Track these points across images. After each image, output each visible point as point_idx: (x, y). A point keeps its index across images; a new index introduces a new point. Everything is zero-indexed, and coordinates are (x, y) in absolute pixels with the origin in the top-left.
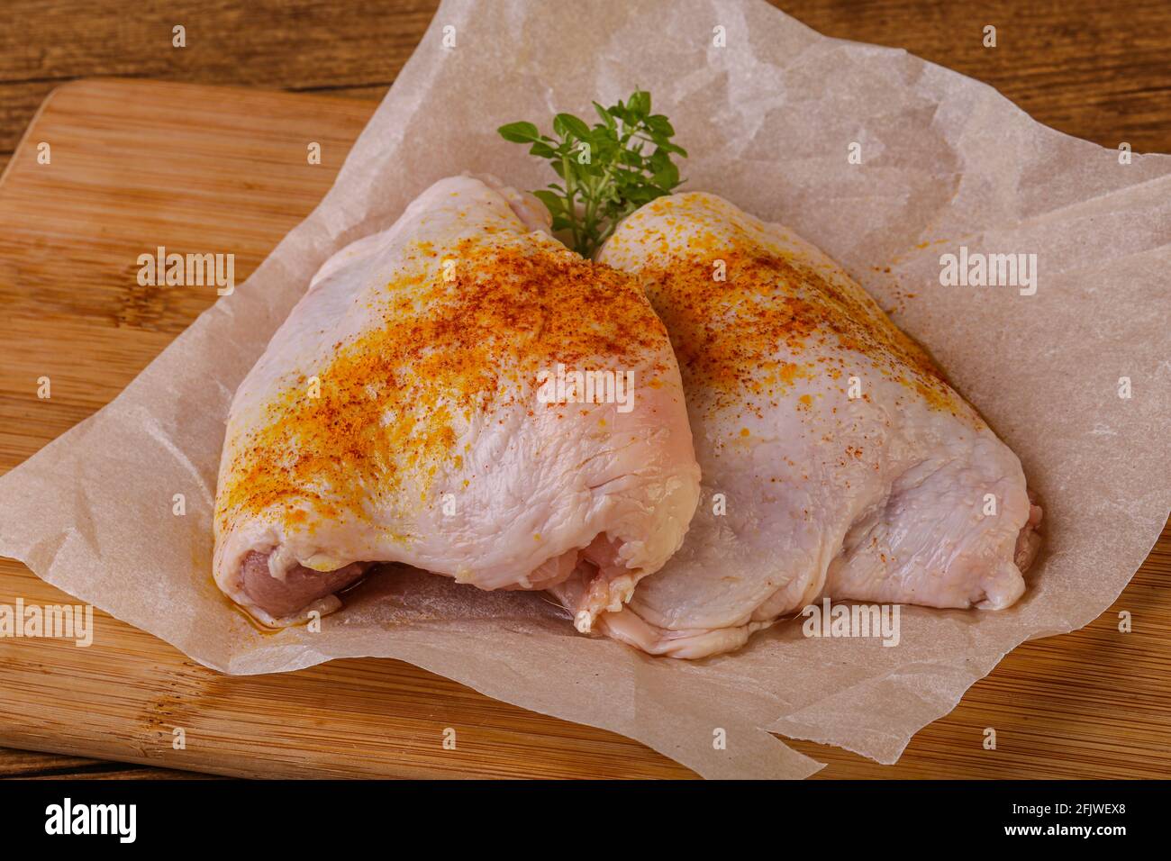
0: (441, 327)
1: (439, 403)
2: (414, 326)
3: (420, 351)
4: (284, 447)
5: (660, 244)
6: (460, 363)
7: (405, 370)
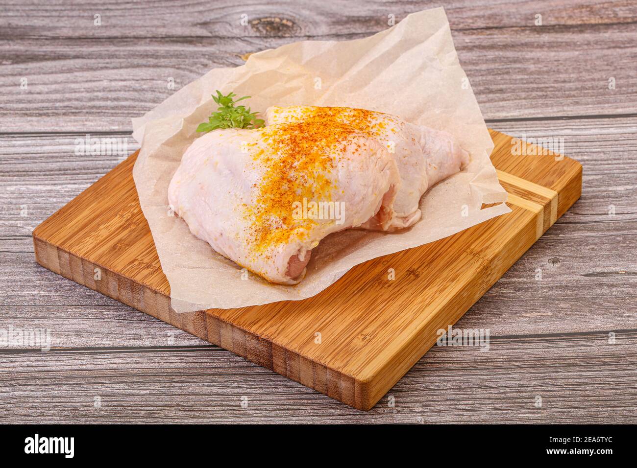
0: (293, 156)
1: (316, 175)
2: (281, 162)
3: (293, 166)
4: (269, 223)
5: (293, 118)
6: (311, 160)
7: (292, 174)
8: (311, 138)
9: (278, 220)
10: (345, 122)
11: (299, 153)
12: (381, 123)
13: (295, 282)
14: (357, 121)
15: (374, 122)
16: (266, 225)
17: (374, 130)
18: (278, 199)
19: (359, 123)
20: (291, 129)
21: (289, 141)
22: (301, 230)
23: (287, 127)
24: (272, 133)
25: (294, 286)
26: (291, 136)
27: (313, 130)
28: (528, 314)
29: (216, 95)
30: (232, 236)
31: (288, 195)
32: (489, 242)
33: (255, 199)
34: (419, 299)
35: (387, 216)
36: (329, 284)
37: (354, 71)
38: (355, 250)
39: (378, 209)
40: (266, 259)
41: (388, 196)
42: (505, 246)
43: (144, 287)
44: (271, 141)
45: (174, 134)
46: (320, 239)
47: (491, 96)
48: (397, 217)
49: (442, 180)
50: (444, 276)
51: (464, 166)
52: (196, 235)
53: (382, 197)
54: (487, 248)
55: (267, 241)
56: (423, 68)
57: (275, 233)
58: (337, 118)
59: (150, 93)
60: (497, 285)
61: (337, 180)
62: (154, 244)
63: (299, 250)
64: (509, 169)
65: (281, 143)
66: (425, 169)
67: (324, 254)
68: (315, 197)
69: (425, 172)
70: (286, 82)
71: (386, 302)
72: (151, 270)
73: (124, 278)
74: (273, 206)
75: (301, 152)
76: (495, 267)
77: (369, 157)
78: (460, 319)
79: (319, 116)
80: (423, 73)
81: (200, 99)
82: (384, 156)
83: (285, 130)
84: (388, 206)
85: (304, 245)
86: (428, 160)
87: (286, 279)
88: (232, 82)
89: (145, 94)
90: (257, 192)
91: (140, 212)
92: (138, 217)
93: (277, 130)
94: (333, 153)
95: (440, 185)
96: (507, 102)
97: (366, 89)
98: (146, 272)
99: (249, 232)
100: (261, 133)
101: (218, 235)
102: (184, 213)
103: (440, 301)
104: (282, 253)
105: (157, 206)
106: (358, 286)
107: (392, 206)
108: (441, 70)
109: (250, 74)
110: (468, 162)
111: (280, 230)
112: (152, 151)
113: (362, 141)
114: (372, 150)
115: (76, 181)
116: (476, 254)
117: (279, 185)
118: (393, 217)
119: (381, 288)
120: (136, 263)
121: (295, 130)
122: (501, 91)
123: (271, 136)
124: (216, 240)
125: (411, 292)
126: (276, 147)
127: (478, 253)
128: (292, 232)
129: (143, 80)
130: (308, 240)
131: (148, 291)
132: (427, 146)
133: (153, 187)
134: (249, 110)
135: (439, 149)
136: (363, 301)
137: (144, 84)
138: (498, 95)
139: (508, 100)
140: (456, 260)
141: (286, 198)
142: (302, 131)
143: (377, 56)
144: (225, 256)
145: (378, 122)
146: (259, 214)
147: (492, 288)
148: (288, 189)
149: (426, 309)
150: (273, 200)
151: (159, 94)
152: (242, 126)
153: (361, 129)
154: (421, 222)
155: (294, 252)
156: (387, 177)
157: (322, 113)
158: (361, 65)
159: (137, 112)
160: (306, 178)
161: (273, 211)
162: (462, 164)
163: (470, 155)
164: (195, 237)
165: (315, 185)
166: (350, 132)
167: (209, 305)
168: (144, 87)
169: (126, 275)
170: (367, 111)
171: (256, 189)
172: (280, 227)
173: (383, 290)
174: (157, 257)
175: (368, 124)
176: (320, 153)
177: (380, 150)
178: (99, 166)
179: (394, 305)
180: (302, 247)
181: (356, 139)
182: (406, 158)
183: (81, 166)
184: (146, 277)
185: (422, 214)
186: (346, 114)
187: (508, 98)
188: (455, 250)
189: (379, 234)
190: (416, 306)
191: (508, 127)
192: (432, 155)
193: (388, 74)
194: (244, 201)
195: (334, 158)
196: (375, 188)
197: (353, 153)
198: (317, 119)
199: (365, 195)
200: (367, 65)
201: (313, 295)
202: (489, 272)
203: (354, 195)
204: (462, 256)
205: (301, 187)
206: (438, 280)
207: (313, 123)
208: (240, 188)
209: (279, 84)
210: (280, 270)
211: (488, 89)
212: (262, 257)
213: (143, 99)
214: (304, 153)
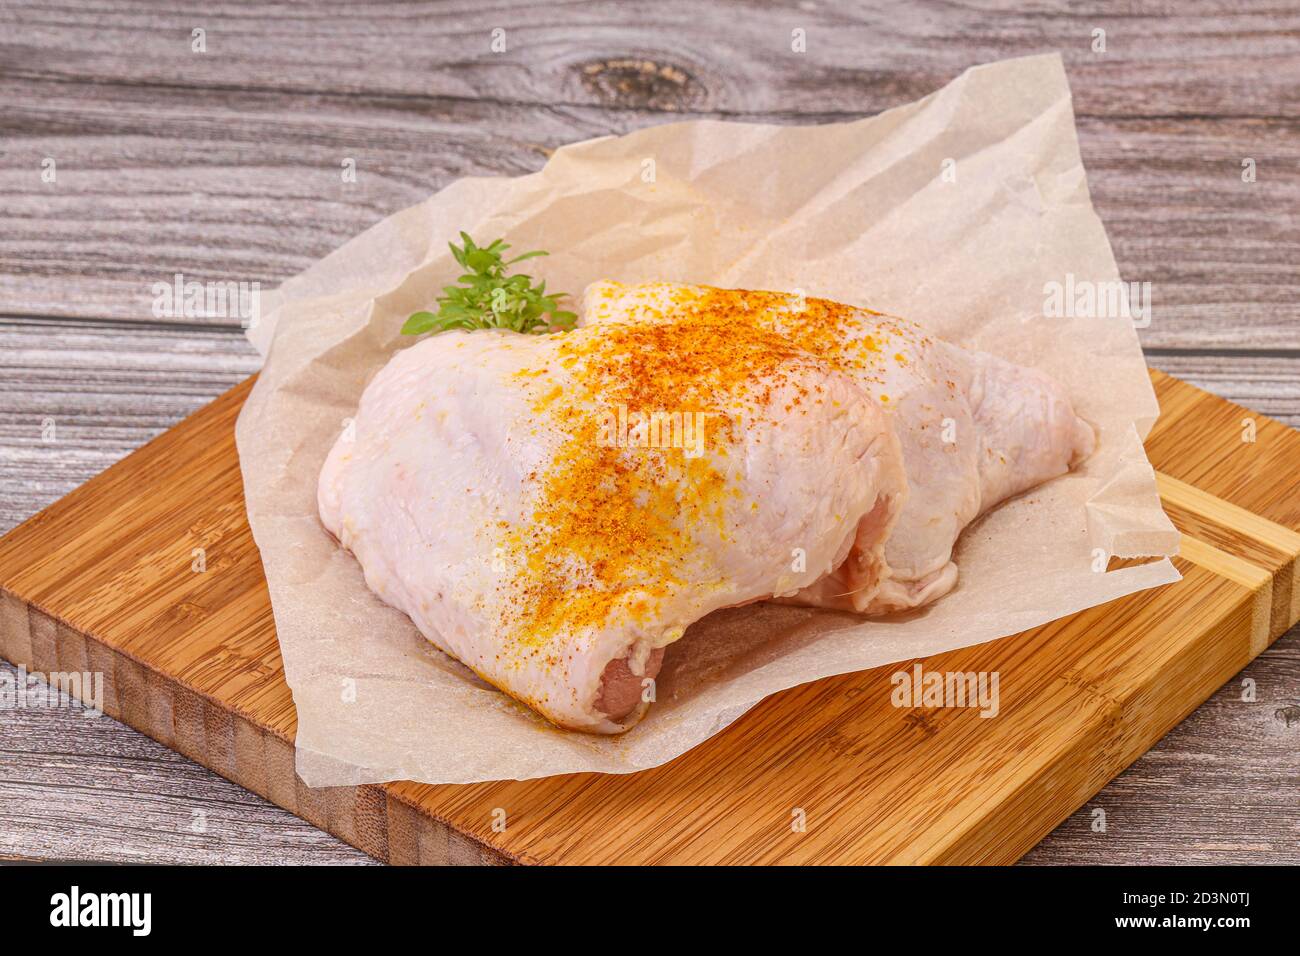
8: (684, 365)
9: (584, 566)
10: (779, 328)
11: (649, 400)
12: (869, 338)
13: (618, 728)
14: (810, 329)
15: (851, 334)
16: (553, 578)
17: (851, 355)
18: (587, 515)
19: (814, 334)
20: (637, 339)
21: (628, 371)
22: (641, 595)
23: (626, 333)
24: (585, 347)
25: (615, 737)
26: (635, 357)
27: (691, 345)
28: (1211, 846)
29: (460, 244)
30: (468, 601)
31: (613, 505)
32: (1124, 657)
33: (530, 510)
34: (931, 789)
35: (866, 575)
36: (702, 737)
37: (820, 205)
38: (778, 656)
39: (844, 556)
40: (546, 665)
41: (873, 522)
42: (1165, 669)
43: (235, 716)
44: (581, 366)
45: (348, 336)
46: (687, 622)
47: (1173, 288)
48: (892, 578)
49: (1021, 493)
50: (1000, 736)
51: (1079, 461)
52: (380, 592)
53: (854, 523)
54: (1117, 670)
55: (552, 620)
56: (996, 205)
57: (575, 601)
58: (759, 320)
59: (307, 231)
60: (1137, 767)
61: (741, 476)
62: (270, 612)
63: (631, 648)
64: (1196, 474)
65: (606, 373)
66: (976, 463)
67: (699, 660)
68: (684, 514)
69: (975, 470)
70: (646, 222)
71: (844, 793)
72: (260, 675)
73: (189, 691)
74: (573, 532)
75: (656, 398)
76: (1134, 721)
77: (829, 420)
78: (1035, 848)
79: (714, 310)
80: (995, 219)
81: (423, 254)
82: (867, 422)
83: (620, 341)
84: (870, 549)
85: (644, 634)
86: (985, 439)
87: (595, 719)
88: (505, 214)
89: (293, 234)
90: (536, 494)
91: (246, 528)
92: (239, 541)
93: (598, 339)
94: (738, 405)
95: (1013, 504)
96: (1213, 306)
97: (848, 250)
98: (244, 679)
99: (509, 593)
100: (558, 344)
101: (431, 596)
102: (355, 537)
103: (982, 798)
104: (587, 652)
105: (291, 515)
106: (778, 746)
107: (880, 550)
108: (1041, 214)
109: (553, 197)
110: (1089, 450)
111: (588, 592)
112: (288, 377)
113: (813, 379)
114: (835, 404)
115: (96, 443)
116: (1089, 684)
117: (594, 478)
118: (881, 578)
119: (838, 756)
120: (222, 655)
121: (645, 343)
122: (1200, 277)
123: (583, 353)
124: (426, 608)
125: (912, 769)
126: (593, 381)
127: (1094, 682)
128: (617, 600)
129: (292, 197)
130: (655, 622)
131: (245, 726)
132: (987, 405)
133: (283, 466)
134: (543, 287)
135: (1018, 414)
136: (788, 785)
137: (295, 209)
138: (1190, 287)
139: (1216, 301)
140: (1034, 696)
141: (608, 513)
142: (662, 347)
143: (881, 170)
144: (448, 652)
145: (862, 335)
146: (538, 549)
147: (1124, 773)
148: (615, 490)
149: (946, 816)
150: (576, 516)
151: (329, 237)
152: (519, 324)
153: (818, 351)
154: (953, 596)
155: (617, 652)
156: (870, 475)
157: (724, 304)
158: (841, 190)
159: (271, 278)
160: (662, 464)
161: (574, 544)
162: (1075, 455)
163: (1097, 434)
164: (378, 600)
165: (684, 484)
166: (785, 356)
167: (392, 772)
168: (295, 215)
169: (193, 683)
170: (839, 306)
171: (534, 484)
172: (587, 584)
173: (840, 763)
174: (275, 645)
175: (838, 339)
176: (703, 403)
177: (857, 406)
178: (160, 408)
179: (866, 801)
180: (638, 640)
181: (797, 373)
182: (927, 431)
183: (114, 405)
184: (243, 692)
185: (959, 578)
186: (784, 310)
187: (1216, 297)
188: (1034, 671)
189: (846, 620)
190: (920, 807)
191: (1208, 369)
192: (999, 426)
193: (905, 218)
194: (503, 513)
195: (739, 419)
196: (839, 500)
197: (788, 408)
198: (710, 318)
199: (811, 516)
200: (855, 192)
201: (661, 762)
202: (1118, 733)
203: (783, 516)
204: (1052, 688)
205: (649, 487)
206: (983, 744)
207: (695, 327)
208: (495, 481)
209: (627, 225)
210: (576, 696)
211: (1167, 271)
212: (536, 658)
213: (287, 246)
214: (662, 401)
